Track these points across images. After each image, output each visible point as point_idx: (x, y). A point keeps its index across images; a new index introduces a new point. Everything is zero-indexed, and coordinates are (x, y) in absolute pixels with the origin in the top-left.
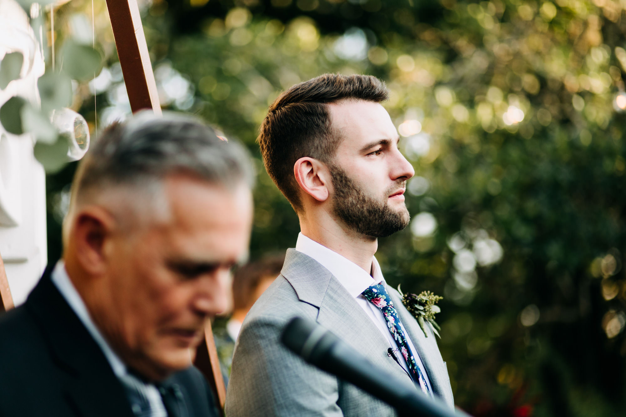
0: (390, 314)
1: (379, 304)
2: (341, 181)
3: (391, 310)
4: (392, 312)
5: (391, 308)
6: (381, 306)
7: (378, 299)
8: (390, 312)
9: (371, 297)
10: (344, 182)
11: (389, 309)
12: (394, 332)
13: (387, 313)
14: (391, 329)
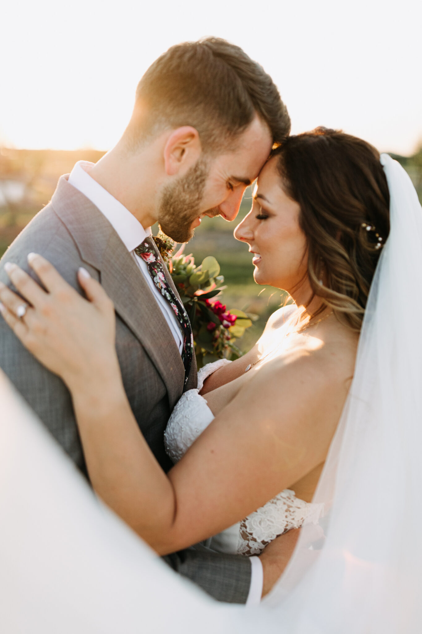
0: (159, 270)
1: (148, 259)
2: (197, 178)
3: (160, 265)
4: (161, 267)
5: (160, 264)
6: (150, 261)
7: (149, 253)
8: (160, 268)
9: (142, 252)
10: (199, 180)
11: (158, 264)
12: (162, 288)
13: (156, 269)
14: (158, 284)
